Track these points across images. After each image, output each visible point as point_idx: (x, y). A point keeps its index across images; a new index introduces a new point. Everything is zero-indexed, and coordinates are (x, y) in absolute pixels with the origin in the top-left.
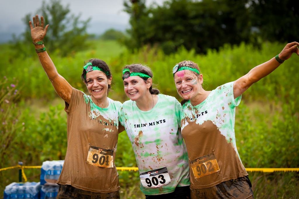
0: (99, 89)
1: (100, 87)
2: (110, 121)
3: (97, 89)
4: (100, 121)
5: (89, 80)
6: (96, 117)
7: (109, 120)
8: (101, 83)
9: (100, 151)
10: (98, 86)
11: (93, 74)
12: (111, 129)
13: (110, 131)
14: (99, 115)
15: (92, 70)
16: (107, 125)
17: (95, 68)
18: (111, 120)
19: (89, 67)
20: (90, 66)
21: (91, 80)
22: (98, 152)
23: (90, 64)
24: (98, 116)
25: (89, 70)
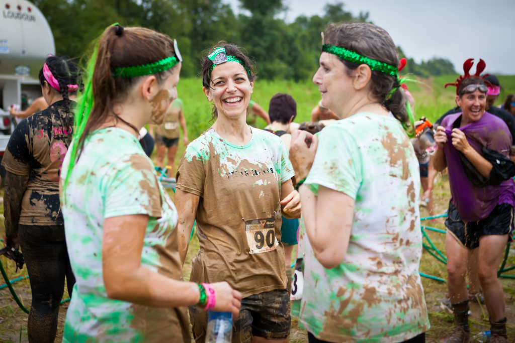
0: (237, 97)
1: (239, 94)
2: (260, 166)
3: (233, 96)
4: (245, 172)
5: (219, 80)
6: (235, 167)
7: (258, 165)
8: (240, 86)
9: (264, 225)
10: (236, 91)
11: (228, 69)
12: (266, 180)
13: (265, 184)
14: (240, 162)
15: (225, 61)
16: (257, 174)
17: (230, 57)
18: (261, 163)
19: (218, 56)
20: (221, 54)
21: (223, 81)
22: (260, 226)
23: (221, 51)
24: (238, 164)
25: (220, 62)
